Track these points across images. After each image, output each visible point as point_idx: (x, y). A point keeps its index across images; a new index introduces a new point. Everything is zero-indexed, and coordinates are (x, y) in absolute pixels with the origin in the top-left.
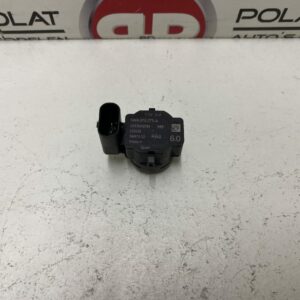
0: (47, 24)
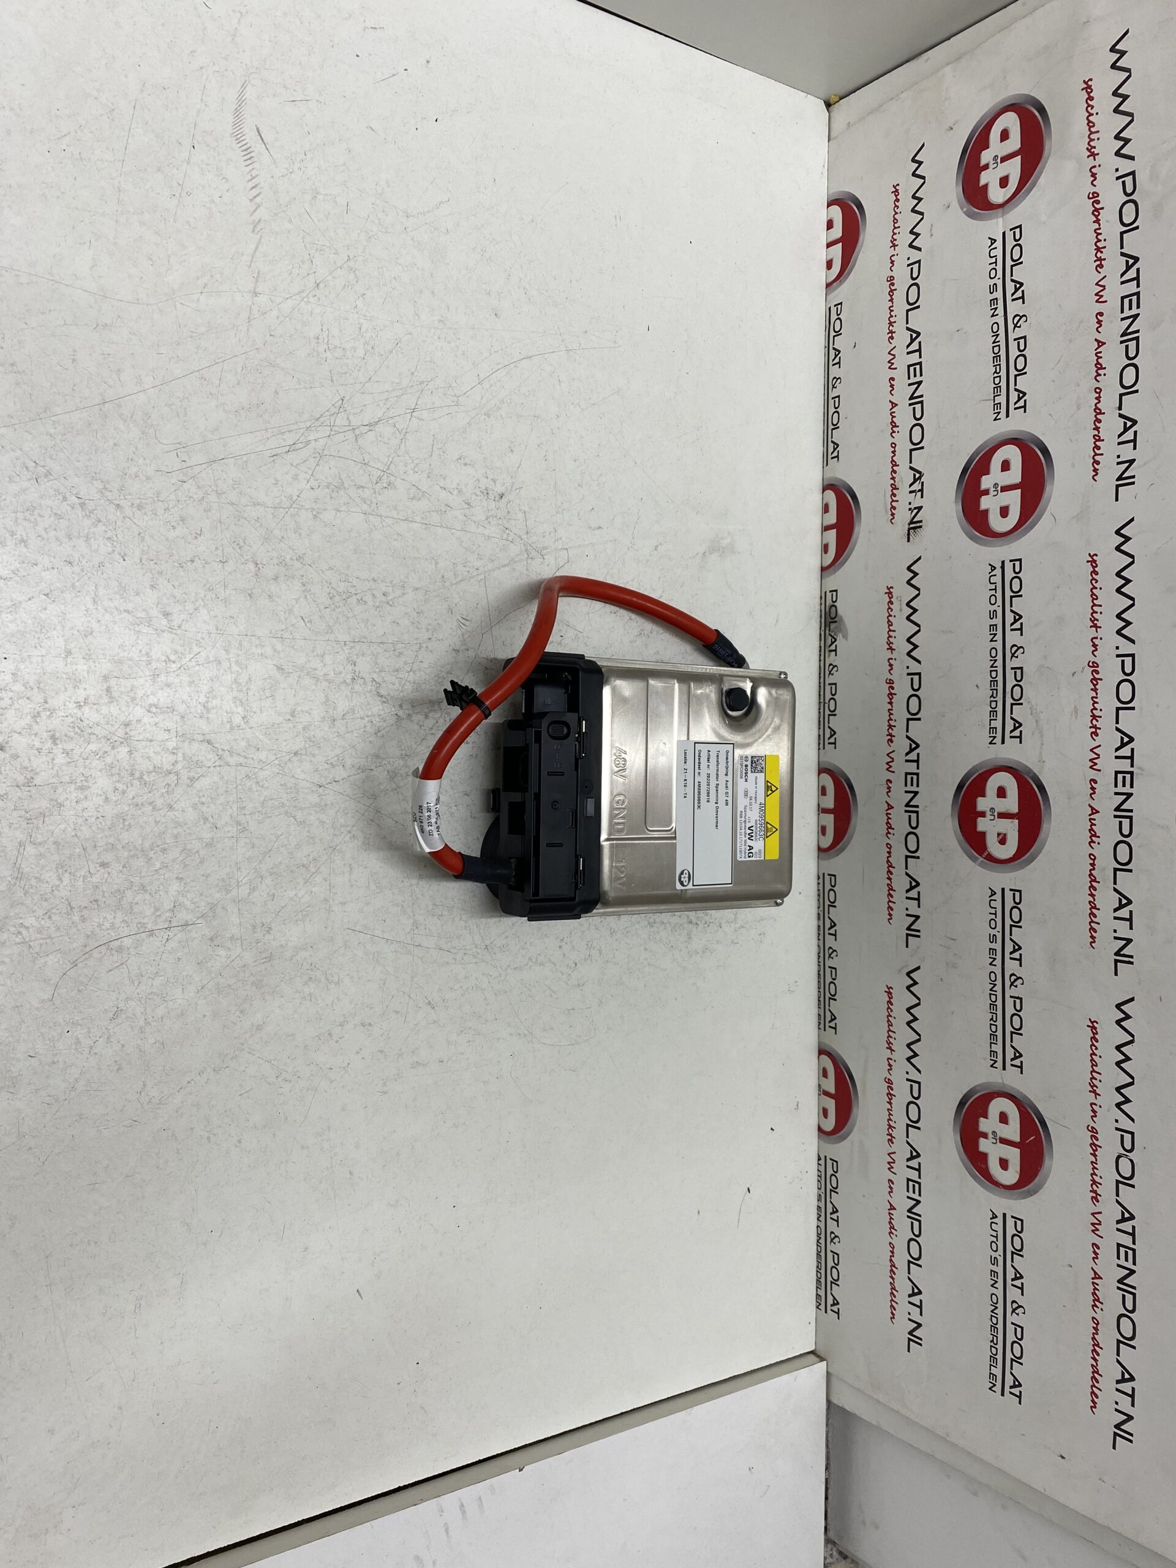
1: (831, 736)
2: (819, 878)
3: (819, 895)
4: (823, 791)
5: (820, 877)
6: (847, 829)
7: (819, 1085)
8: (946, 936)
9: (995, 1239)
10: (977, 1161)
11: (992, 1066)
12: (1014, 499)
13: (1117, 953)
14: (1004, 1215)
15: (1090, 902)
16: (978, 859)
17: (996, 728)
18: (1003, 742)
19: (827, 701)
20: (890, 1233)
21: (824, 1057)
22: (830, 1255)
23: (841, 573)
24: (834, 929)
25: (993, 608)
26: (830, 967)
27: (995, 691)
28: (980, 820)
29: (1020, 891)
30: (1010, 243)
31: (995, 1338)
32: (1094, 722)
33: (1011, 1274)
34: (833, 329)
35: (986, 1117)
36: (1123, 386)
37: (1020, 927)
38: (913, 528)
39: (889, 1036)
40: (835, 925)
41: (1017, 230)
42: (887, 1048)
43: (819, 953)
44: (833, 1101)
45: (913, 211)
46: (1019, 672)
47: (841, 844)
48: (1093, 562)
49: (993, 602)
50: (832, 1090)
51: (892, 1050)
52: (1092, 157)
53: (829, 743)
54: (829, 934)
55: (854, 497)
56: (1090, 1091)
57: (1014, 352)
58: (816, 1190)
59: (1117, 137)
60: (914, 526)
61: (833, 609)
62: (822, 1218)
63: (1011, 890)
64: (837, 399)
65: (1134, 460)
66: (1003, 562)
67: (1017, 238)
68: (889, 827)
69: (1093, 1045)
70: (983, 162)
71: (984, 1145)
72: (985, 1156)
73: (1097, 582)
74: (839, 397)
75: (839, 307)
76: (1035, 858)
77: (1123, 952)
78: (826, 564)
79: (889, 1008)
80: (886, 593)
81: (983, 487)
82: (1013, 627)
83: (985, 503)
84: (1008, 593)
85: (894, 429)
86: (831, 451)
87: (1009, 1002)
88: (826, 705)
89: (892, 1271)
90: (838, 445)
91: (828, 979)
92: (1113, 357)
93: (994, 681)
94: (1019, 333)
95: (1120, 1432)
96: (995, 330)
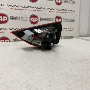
9: (65, 21)
12: (4, 17)
13: (44, 9)
15: (40, 11)
17: (26, 20)
25: (15, 20)
27: (23, 20)
28: (35, 22)
32: (26, 10)
37: (43, 18)
46: (21, 17)
48: (11, 9)
55: (1, 37)
56: (54, 12)
60: (6, 29)
62: (67, 38)
63: (40, 19)
65: (1, 4)
66: (10, 18)
73: (13, 9)
76: (37, 16)
78: (9, 41)
81: (2, 21)
82: (17, 18)
83: (4, 21)
89: (69, 31)
95: (74, 11)
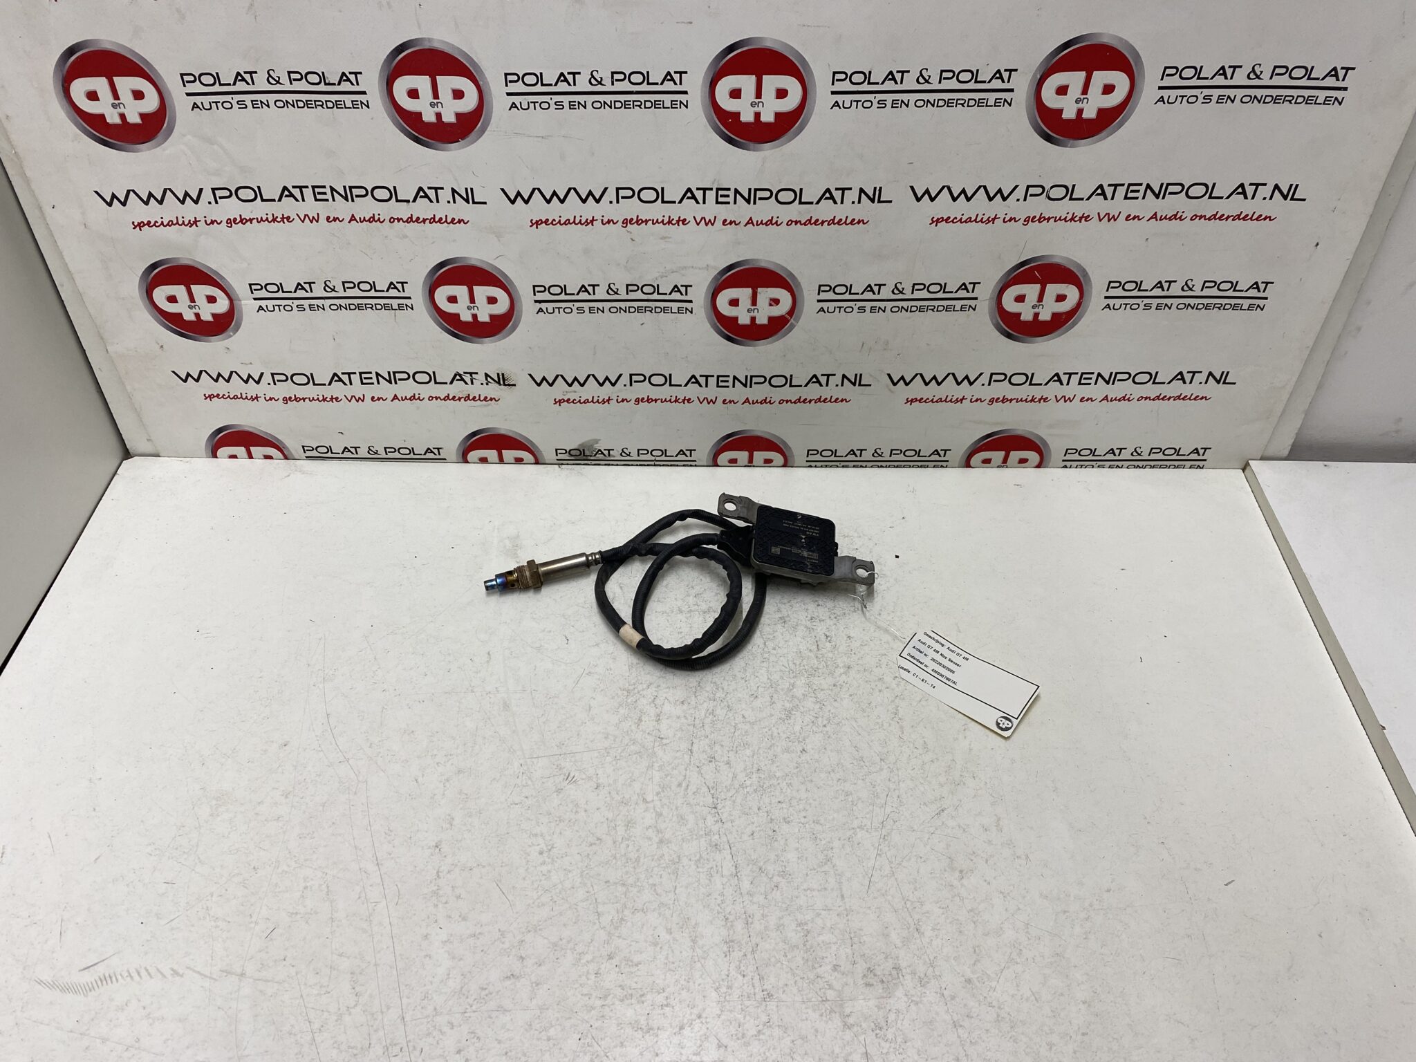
0: (687, 456)
1: (684, 454)
2: (811, 466)
3: (826, 466)
4: (733, 462)
5: (810, 464)
6: (766, 439)
7: (998, 467)
8: (860, 351)
9: (1128, 306)
10: (1060, 322)
11: (974, 310)
12: (481, 292)
13: (873, 200)
14: (1106, 297)
15: (828, 225)
16: (792, 323)
17: (679, 308)
18: (691, 301)
19: (653, 458)
20: (1129, 401)
21: (973, 462)
22: (1153, 457)
23: (541, 447)
24: (856, 452)
25: (575, 311)
26: (890, 456)
27: (647, 309)
28: (758, 322)
29: (820, 286)
30: (263, 294)
31: (1216, 306)
32: (674, 222)
33: (1157, 292)
34: (324, 454)
35: (1019, 314)
36: (390, 199)
37: (851, 286)
38: (504, 380)
39: (951, 401)
40: (852, 450)
41: (253, 287)
42: (961, 403)
43: (878, 467)
44: (1012, 453)
45: (228, 381)
46: (630, 288)
47: (781, 446)
48: (537, 223)
49: (569, 310)
50: (1002, 453)
51: (963, 398)
52: (198, 223)
53: (691, 456)
54: (861, 456)
55: (474, 434)
56: (993, 223)
57: (356, 292)
58: (1095, 470)
59: (183, 202)
60: (502, 380)
61: (572, 452)
62: (1120, 464)
63: (819, 294)
64: (388, 450)
65: (453, 189)
66: (536, 301)
67: (259, 287)
68: (764, 401)
69: (953, 221)
70: (193, 318)
71: (1045, 316)
72: (1055, 316)
73: (554, 220)
74: (385, 448)
75: (306, 448)
76: (791, 273)
77: (871, 195)
78: (532, 459)
79: (925, 401)
80: (560, 405)
81: (470, 319)
82: (592, 292)
83: (484, 317)
84: (563, 297)
85: (416, 398)
86: (433, 455)
87: (917, 295)
88: (657, 458)
89: (1163, 399)
90: (429, 449)
91: (902, 457)
92: (365, 207)
93: (638, 310)
94: (339, 287)
95: (1290, 194)
96: (336, 308)
